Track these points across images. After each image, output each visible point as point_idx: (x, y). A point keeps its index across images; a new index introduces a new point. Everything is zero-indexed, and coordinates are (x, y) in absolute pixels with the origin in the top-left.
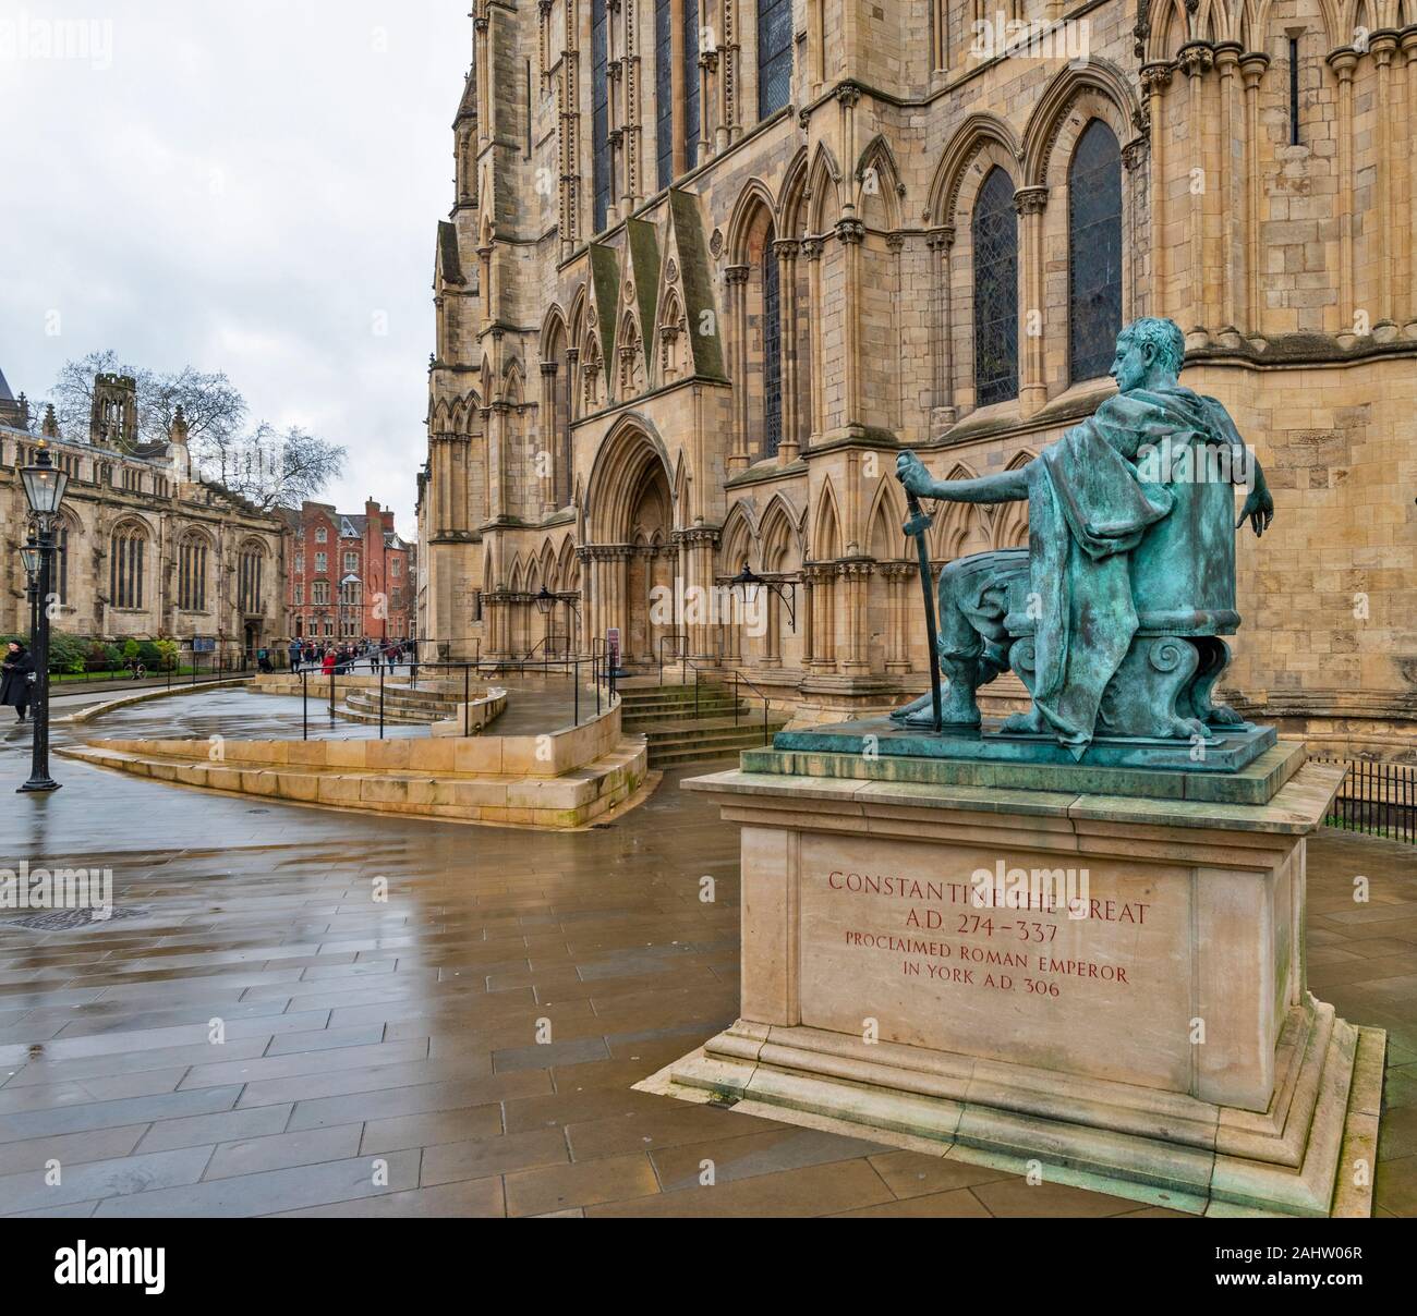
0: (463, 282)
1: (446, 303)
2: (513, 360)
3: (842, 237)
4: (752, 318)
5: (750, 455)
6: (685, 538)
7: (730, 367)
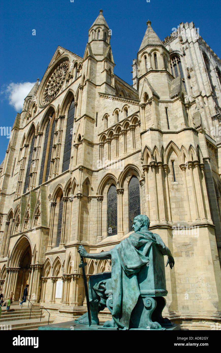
3: (78, 197)
4: (56, 214)
5: (52, 246)
6: (34, 266)
7: (50, 224)
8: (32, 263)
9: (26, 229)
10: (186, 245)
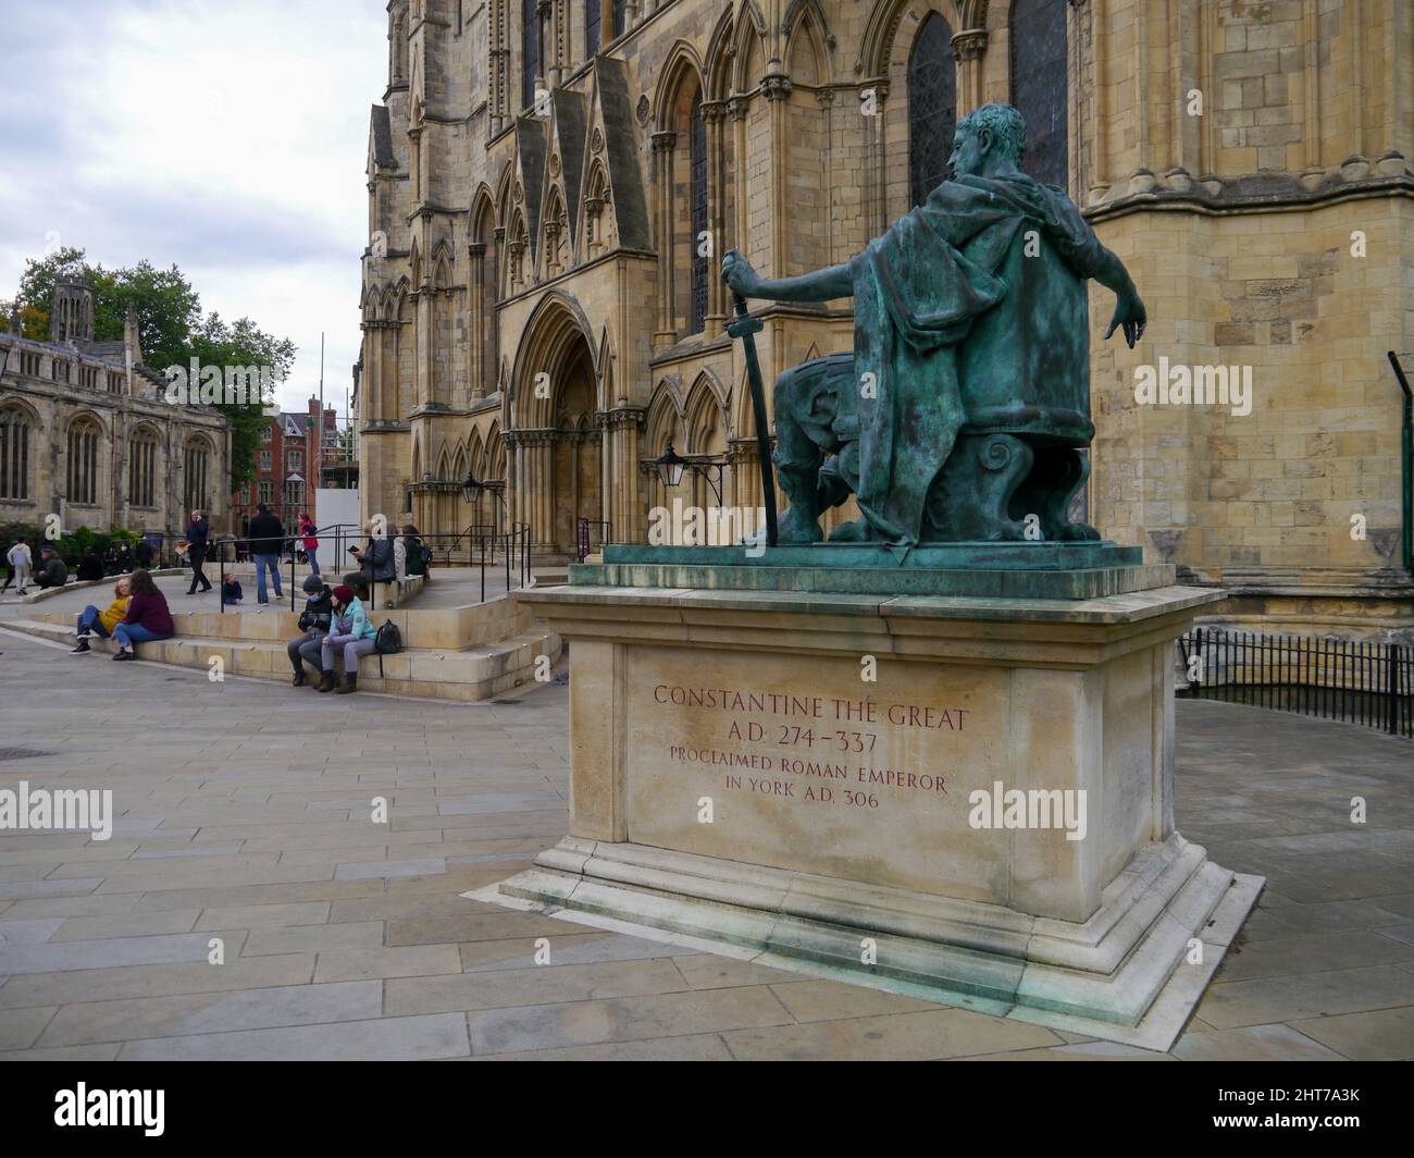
0: (396, 166)
1: (378, 188)
2: (442, 242)
3: (768, 93)
4: (680, 187)
5: (676, 331)
6: (609, 418)
7: (656, 238)
8: (601, 405)
9: (559, 265)
10: (1275, 292)
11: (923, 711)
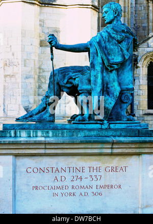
11: (115, 168)
